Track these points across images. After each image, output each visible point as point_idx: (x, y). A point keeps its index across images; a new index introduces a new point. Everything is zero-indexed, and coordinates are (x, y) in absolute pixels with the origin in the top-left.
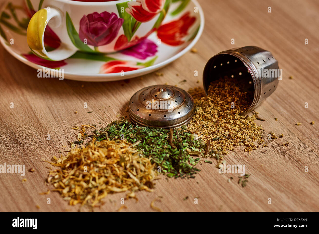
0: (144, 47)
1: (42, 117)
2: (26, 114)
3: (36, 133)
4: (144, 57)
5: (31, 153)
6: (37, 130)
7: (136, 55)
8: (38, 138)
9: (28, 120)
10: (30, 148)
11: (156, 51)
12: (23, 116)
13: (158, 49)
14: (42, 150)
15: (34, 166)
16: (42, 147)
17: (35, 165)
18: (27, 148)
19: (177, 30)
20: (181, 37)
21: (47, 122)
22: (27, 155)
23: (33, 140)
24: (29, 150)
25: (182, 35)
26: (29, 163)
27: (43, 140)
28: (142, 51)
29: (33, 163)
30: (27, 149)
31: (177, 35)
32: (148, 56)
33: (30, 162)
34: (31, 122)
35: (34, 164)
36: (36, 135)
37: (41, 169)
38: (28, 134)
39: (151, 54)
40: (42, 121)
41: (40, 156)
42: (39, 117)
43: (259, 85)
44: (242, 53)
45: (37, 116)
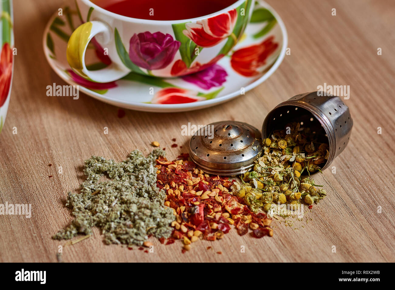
0: (212, 74)
1: (66, 180)
2: (47, 174)
3: (54, 200)
4: (209, 86)
5: (43, 225)
6: (56, 197)
7: (199, 83)
8: (55, 207)
9: (48, 182)
10: (43, 219)
11: (225, 81)
12: (43, 177)
13: (227, 78)
14: (57, 223)
15: (42, 242)
16: (57, 219)
17: (44, 242)
18: (39, 218)
19: (255, 56)
20: (258, 66)
21: (69, 187)
22: (38, 228)
23: (49, 209)
24: (41, 222)
25: (260, 63)
26: (38, 239)
27: (60, 209)
28: (207, 78)
29: (42, 239)
30: (39, 220)
31: (254, 63)
32: (214, 85)
33: (39, 237)
34: (51, 185)
35: (44, 239)
36: (54, 203)
37: (51, 248)
38: (44, 201)
39: (217, 84)
40: (63, 185)
41: (52, 231)
42: (61, 180)
43: (334, 140)
44: (309, 102)
45: (60, 178)
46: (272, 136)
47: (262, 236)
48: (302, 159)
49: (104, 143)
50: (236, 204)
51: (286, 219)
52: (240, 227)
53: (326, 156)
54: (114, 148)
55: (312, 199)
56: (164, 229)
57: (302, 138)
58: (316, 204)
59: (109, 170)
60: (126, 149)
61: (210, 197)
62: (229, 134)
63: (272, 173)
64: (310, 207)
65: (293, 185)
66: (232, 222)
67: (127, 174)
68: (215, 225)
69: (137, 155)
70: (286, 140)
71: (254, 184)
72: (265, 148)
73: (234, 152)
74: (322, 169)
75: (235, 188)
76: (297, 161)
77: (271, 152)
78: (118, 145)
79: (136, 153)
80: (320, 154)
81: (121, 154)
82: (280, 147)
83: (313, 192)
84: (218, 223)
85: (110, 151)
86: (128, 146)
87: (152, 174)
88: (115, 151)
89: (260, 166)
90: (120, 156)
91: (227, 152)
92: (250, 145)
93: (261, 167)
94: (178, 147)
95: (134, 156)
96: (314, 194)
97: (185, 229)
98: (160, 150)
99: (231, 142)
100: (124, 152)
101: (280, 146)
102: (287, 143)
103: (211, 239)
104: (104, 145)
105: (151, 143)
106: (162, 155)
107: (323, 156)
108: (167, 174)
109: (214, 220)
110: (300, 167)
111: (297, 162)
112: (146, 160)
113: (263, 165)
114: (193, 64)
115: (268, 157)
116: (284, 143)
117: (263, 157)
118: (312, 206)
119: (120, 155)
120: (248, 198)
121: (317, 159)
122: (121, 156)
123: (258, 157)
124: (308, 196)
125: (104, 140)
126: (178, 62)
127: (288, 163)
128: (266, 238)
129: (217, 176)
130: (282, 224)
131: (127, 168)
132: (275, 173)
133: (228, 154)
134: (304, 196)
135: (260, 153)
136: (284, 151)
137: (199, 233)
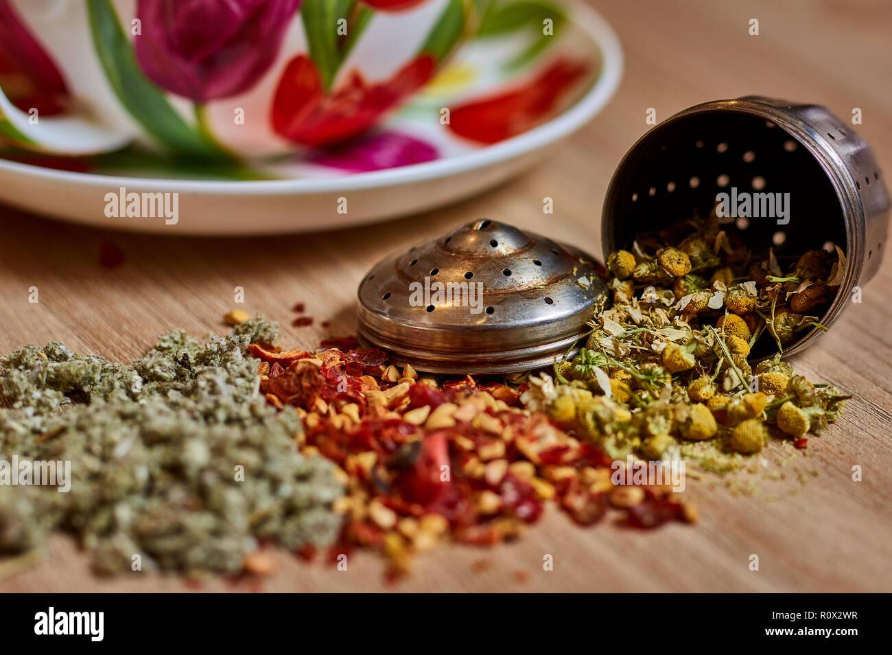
46: (636, 245)
47: (659, 522)
48: (750, 300)
49: (63, 327)
50: (551, 438)
51: (729, 476)
52: (578, 502)
53: (830, 278)
54: (98, 338)
55: (805, 414)
56: (311, 519)
57: (734, 247)
58: (818, 436)
59: (90, 380)
60: (140, 338)
61: (458, 421)
62: (494, 244)
63: (654, 347)
64: (800, 445)
65: (732, 381)
66: (546, 490)
67: (154, 385)
68: (490, 501)
69: (183, 344)
70: (687, 251)
71: (599, 382)
72: (616, 282)
73: (520, 292)
74: (820, 319)
75: (535, 398)
76: (731, 308)
77: (638, 293)
78: (109, 328)
79: (176, 339)
80: (808, 275)
81: (122, 349)
82: (669, 270)
83: (805, 391)
84: (497, 490)
85: (87, 344)
86: (146, 331)
87: (243, 376)
88: (104, 344)
89: (607, 334)
90: (120, 354)
91: (495, 295)
92: (567, 276)
93: (611, 337)
94: (317, 325)
95: (171, 345)
96: (808, 399)
97: (384, 517)
98: (260, 319)
99: (504, 267)
100: (135, 344)
101: (670, 266)
102: (691, 258)
103: (485, 543)
104: (62, 332)
105: (220, 319)
106: (266, 337)
107: (819, 280)
108: (294, 371)
109: (481, 485)
110: (742, 326)
111: (731, 312)
112: (219, 344)
113: (617, 330)
114: (341, 80)
115: (629, 308)
116: (681, 258)
117: (613, 311)
118: (805, 441)
119: (122, 352)
120: (589, 417)
121: (802, 288)
122: (125, 354)
123: (596, 311)
124: (789, 405)
125: (62, 321)
126: (297, 64)
127: (703, 318)
128: (673, 531)
129: (464, 378)
130: (720, 491)
131: (153, 367)
132: (663, 345)
133: (500, 300)
134: (774, 410)
135: (602, 298)
136: (682, 287)
137: (436, 523)
